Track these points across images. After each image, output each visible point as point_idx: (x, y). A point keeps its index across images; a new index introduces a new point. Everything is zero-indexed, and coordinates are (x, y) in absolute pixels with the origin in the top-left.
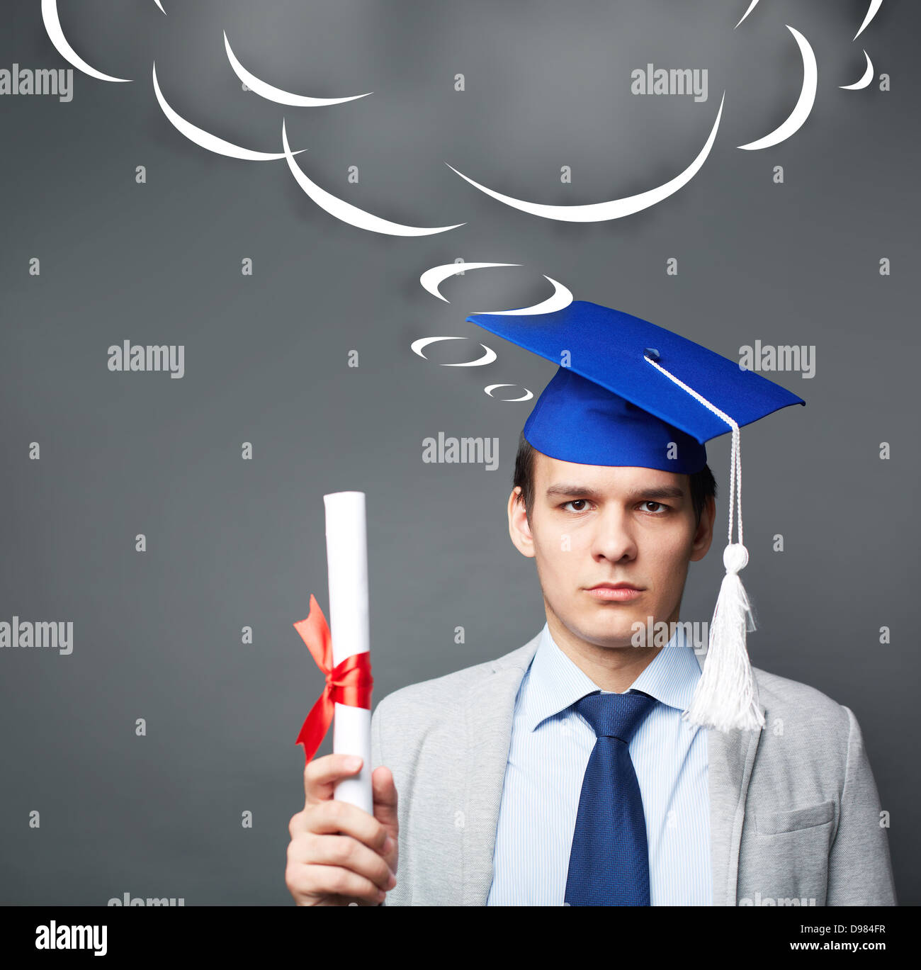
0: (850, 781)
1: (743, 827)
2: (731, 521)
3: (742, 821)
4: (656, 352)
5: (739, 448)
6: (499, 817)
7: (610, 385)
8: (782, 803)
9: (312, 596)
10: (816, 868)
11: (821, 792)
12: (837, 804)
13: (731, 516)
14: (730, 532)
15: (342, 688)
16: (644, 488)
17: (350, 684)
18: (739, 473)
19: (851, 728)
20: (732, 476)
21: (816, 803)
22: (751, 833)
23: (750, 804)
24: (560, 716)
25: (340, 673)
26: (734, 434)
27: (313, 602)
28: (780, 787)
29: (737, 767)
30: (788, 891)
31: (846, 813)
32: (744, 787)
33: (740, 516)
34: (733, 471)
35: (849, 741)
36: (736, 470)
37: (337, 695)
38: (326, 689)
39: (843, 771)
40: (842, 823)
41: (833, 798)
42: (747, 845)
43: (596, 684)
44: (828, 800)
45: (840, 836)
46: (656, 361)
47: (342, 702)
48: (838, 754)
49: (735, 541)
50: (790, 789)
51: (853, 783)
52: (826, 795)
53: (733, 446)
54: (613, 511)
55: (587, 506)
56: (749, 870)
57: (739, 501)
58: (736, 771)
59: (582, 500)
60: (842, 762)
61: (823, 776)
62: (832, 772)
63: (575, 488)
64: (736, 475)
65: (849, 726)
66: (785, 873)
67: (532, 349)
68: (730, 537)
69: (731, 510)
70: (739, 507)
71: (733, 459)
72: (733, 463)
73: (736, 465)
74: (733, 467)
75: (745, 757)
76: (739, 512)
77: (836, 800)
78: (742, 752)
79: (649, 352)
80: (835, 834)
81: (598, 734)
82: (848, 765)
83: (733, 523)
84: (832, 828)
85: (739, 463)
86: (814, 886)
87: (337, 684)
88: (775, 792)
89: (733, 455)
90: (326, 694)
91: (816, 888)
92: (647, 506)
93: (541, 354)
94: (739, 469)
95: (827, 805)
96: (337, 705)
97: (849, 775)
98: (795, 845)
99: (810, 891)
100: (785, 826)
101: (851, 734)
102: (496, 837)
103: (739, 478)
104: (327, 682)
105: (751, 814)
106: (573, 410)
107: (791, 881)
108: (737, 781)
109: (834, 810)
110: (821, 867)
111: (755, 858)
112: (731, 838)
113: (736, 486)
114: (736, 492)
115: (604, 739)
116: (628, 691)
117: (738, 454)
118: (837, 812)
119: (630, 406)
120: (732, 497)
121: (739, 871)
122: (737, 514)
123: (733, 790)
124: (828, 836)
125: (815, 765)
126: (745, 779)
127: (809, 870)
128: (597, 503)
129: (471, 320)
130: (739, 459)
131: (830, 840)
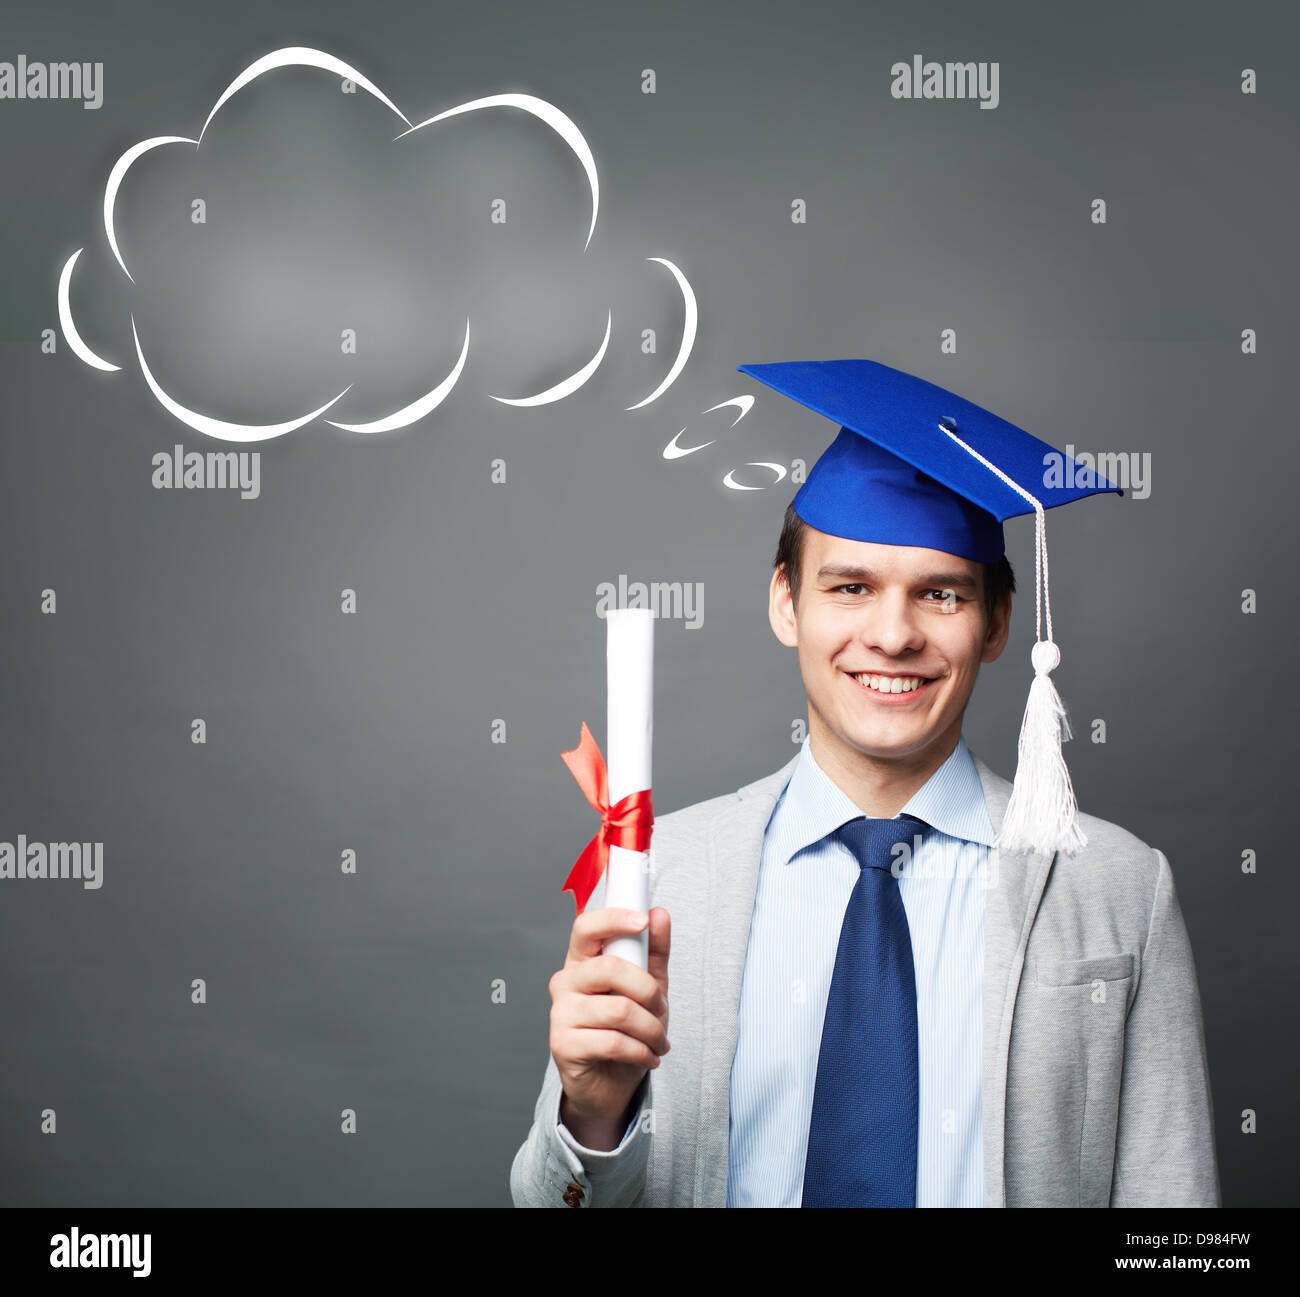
0: (1155, 934)
1: (1022, 975)
2: (1039, 614)
3: (1020, 968)
4: (953, 421)
5: (1044, 532)
6: (745, 965)
7: (899, 450)
8: (1070, 953)
9: (584, 723)
10: (1109, 1031)
11: (1118, 943)
12: (1137, 958)
13: (1038, 609)
14: (1038, 628)
15: (620, 829)
16: (931, 573)
17: (628, 825)
18: (1045, 560)
19: (1161, 873)
20: (1038, 563)
21: (1111, 954)
22: (1030, 983)
23: (1030, 951)
24: (815, 848)
25: (618, 812)
26: (1037, 516)
27: (585, 730)
28: (1069, 933)
29: (1018, 910)
30: (1073, 1054)
31: (1149, 971)
32: (1026, 931)
33: (1048, 610)
34: (1038, 558)
35: (1158, 887)
36: (1042, 557)
37: (613, 837)
38: (603, 830)
39: (1147, 921)
40: (1143, 982)
41: (1132, 948)
42: (1024, 997)
43: (860, 808)
44: (1126, 951)
45: (1141, 998)
46: (952, 431)
47: (618, 844)
48: (1140, 901)
49: (1044, 638)
50: (1081, 937)
51: (1159, 936)
52: (1123, 947)
53: (1038, 529)
54: (893, 598)
55: (863, 591)
56: (1026, 1025)
57: (1046, 592)
58: (1018, 912)
59: (859, 584)
60: (1147, 911)
61: (1120, 925)
62: (1132, 922)
63: (851, 568)
64: (1042, 563)
65: (1158, 870)
66: (1070, 1032)
67: (812, 406)
68: (1038, 634)
69: (1038, 603)
70: (1047, 599)
71: (1038, 544)
72: (1038, 549)
73: (1041, 551)
74: (1038, 553)
75: (1029, 897)
76: (1047, 605)
77: (1136, 953)
78: (1026, 893)
79: (945, 420)
80: (1133, 995)
81: (862, 865)
82: (1153, 915)
83: (1041, 617)
84: (1131, 985)
85: (1044, 549)
86: (1107, 1052)
87: (614, 823)
88: (1062, 940)
89: (1038, 539)
90: (602, 835)
91: (1109, 1054)
92: (933, 594)
93: (822, 411)
94: (1045, 556)
95: (1124, 957)
96: (613, 847)
97: (1154, 927)
98: (1084, 1000)
99: (1101, 1057)
100: (1071, 978)
101: (1160, 878)
102: (742, 985)
103: (1045, 566)
104: (603, 821)
105: (1031, 962)
106: (855, 478)
107: (1077, 1043)
108: (1017, 924)
109: (1133, 965)
110: (1116, 1029)
111: (1032, 1012)
112: (1006, 987)
113: (1042, 576)
114: (1042, 582)
115: (869, 871)
116: (898, 816)
117: (1044, 539)
118: (1137, 967)
119: (921, 477)
120: (1038, 587)
121: (1013, 1026)
122: (1045, 608)
123: (1012, 933)
124: (1125, 994)
125: (1112, 914)
126: (1028, 923)
127: (1100, 1033)
128: (875, 589)
129: (743, 369)
130: (1044, 544)
131: (1127, 1000)
